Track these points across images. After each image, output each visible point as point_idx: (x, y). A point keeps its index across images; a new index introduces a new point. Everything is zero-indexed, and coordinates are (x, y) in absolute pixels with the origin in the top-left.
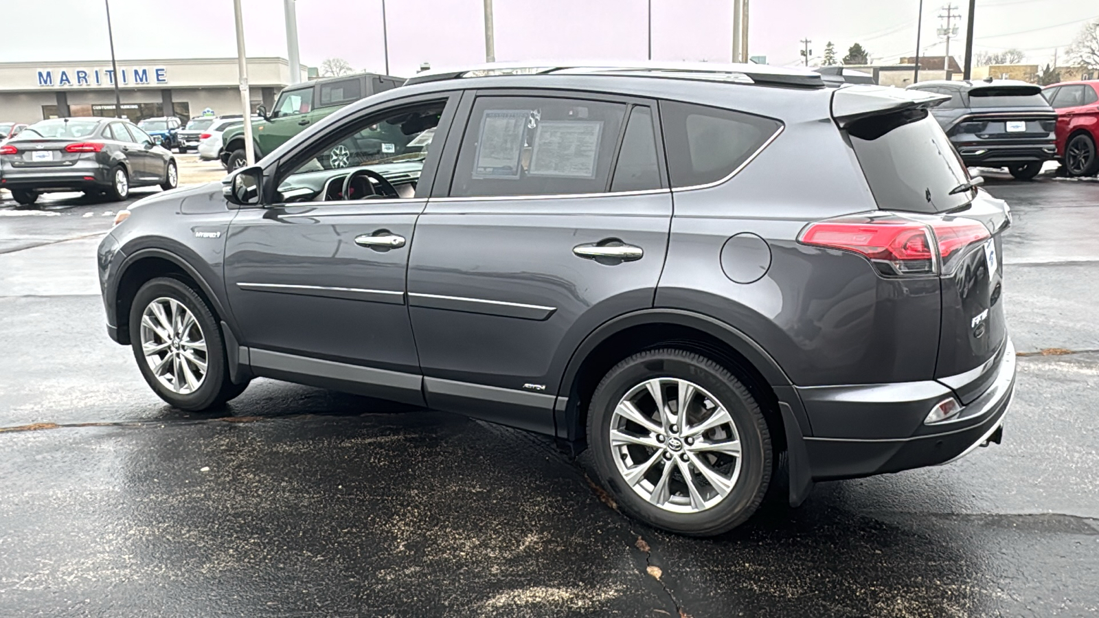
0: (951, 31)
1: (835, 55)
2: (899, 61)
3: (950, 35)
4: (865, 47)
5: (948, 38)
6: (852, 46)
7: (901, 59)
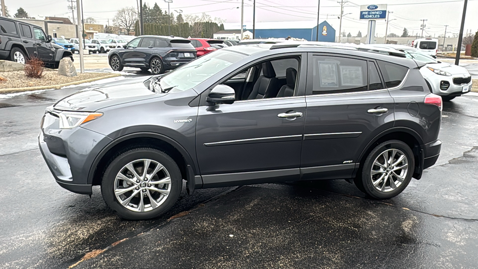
0: (73, 8)
1: (9, 12)
2: (45, 18)
3: (74, 9)
4: (25, 10)
5: (73, 11)
6: (19, 9)
7: (46, 17)
